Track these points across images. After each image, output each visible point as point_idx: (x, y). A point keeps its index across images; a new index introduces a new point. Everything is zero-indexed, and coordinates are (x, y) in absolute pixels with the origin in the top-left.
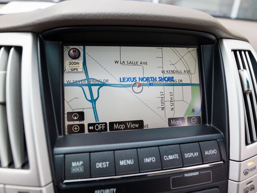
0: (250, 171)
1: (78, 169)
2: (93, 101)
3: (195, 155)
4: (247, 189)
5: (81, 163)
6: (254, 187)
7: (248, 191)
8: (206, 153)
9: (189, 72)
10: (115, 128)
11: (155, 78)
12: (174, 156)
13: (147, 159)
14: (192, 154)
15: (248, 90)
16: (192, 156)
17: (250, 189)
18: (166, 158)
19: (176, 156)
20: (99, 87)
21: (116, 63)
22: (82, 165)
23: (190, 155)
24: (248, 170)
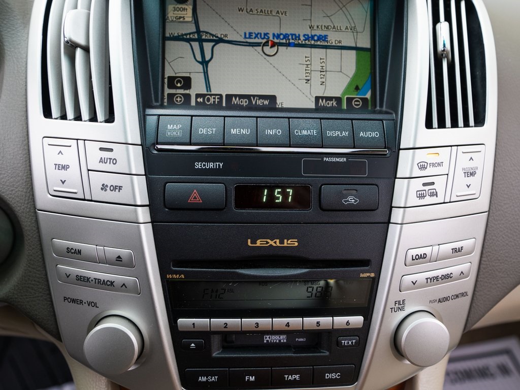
0: (431, 166)
1: (175, 133)
2: (205, 63)
3: (344, 134)
4: (422, 192)
5: (179, 126)
6: (436, 192)
7: (425, 195)
8: (361, 134)
9: (353, 29)
10: (234, 102)
11: (297, 35)
12: (311, 132)
13: (269, 131)
14: (338, 133)
15: (444, 50)
16: (338, 135)
17: (429, 194)
18: (297, 132)
19: (313, 132)
20: (214, 43)
21: (239, 11)
22: (180, 129)
23: (335, 133)
24: (426, 164)
